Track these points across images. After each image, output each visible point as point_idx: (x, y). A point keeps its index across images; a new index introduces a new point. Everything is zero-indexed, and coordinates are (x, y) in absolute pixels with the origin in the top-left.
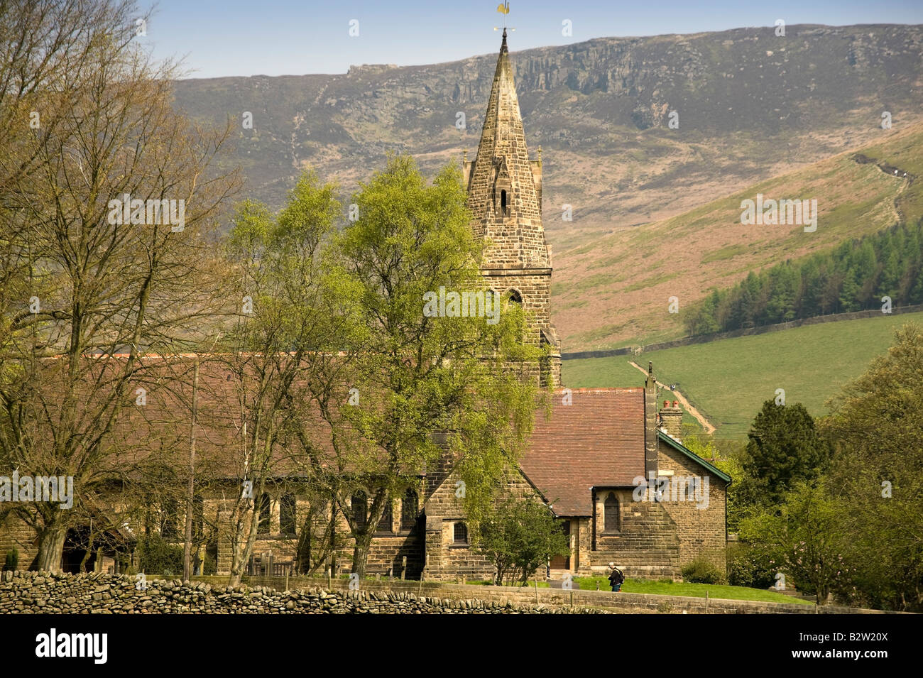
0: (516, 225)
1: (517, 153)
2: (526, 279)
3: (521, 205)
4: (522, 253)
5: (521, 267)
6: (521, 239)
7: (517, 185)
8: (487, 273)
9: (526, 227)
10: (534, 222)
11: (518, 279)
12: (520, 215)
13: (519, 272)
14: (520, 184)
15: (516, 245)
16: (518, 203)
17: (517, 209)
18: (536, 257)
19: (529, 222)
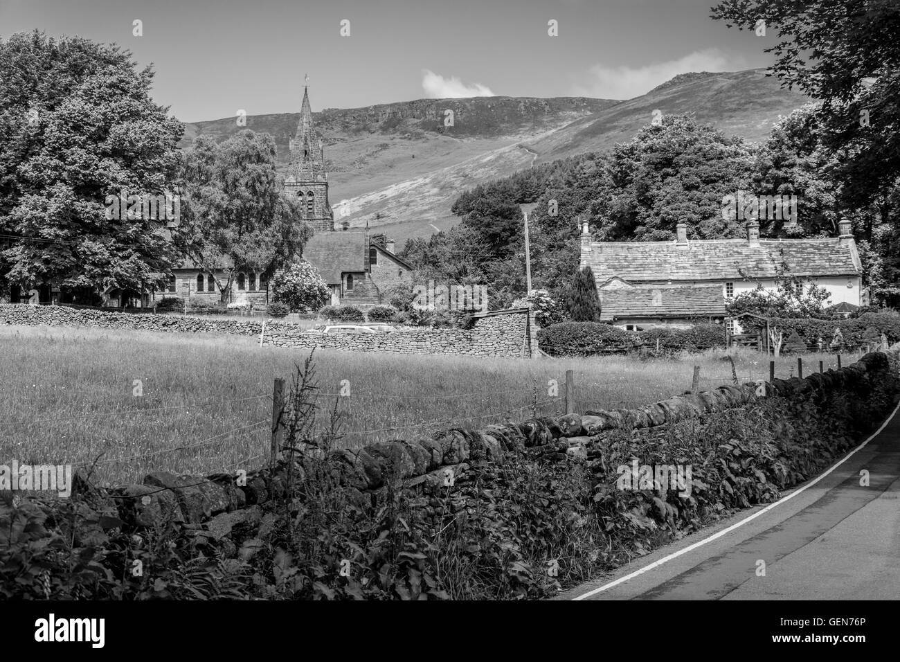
0: (311, 165)
1: (312, 135)
3: (314, 156)
4: (314, 176)
6: (313, 170)
7: (311, 148)
8: (299, 184)
9: (316, 165)
10: (319, 163)
11: (312, 187)
12: (313, 161)
13: (312, 183)
14: (313, 148)
15: (311, 173)
16: (312, 155)
17: (311, 158)
18: (319, 177)
19: (317, 163)
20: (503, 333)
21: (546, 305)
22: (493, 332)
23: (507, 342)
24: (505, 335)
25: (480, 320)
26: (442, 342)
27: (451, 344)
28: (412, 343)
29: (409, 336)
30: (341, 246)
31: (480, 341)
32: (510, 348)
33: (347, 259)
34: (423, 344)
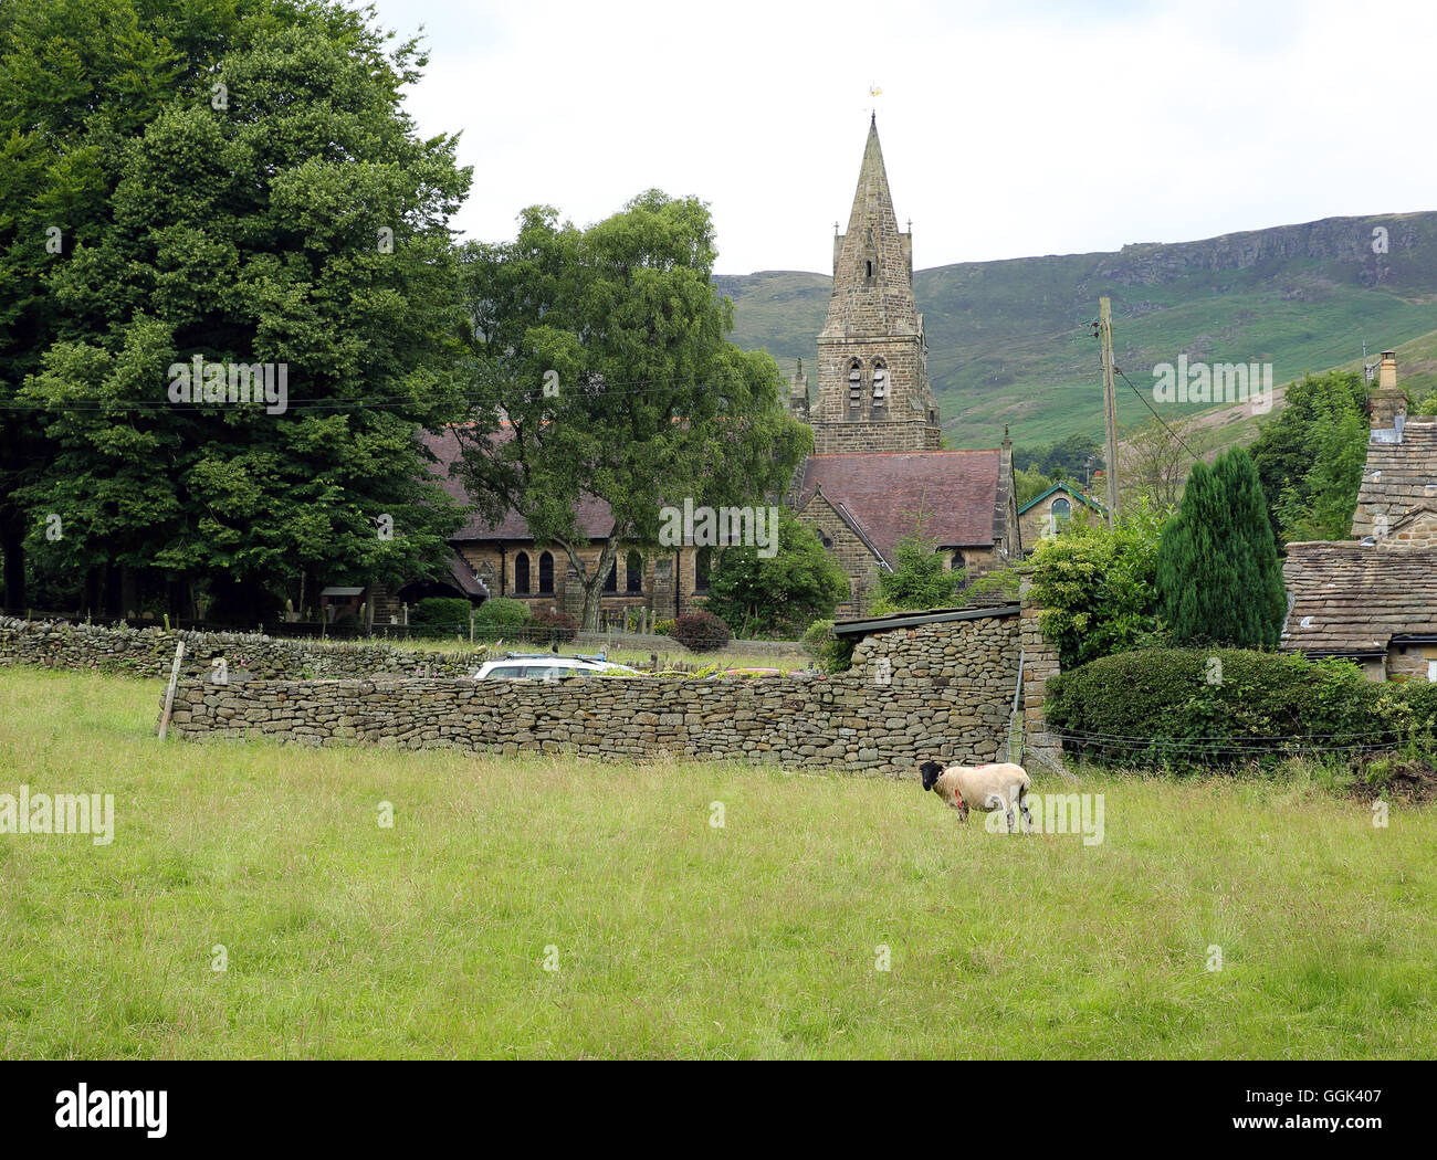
0: (881, 295)
1: (884, 226)
2: (892, 347)
3: (888, 275)
4: (887, 321)
5: (886, 335)
6: (886, 308)
7: (883, 256)
8: (851, 341)
9: (892, 296)
10: (901, 292)
11: (883, 346)
12: (886, 285)
13: (884, 339)
14: (887, 255)
15: (882, 314)
16: (884, 273)
17: (882, 279)
18: (902, 325)
19: (895, 292)
20: (941, 683)
21: (1075, 586)
22: (910, 682)
23: (954, 720)
24: (949, 694)
25: (868, 641)
26: (739, 715)
27: (768, 721)
28: (640, 718)
29: (633, 694)
30: (941, 484)
31: (863, 712)
32: (966, 737)
33: (954, 516)
34: (677, 719)
